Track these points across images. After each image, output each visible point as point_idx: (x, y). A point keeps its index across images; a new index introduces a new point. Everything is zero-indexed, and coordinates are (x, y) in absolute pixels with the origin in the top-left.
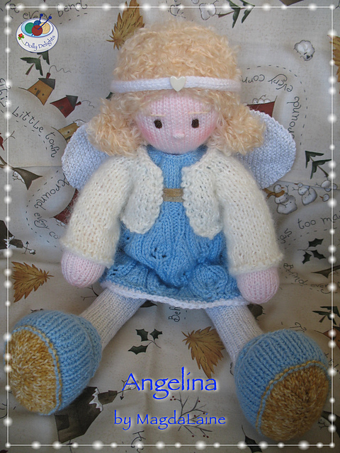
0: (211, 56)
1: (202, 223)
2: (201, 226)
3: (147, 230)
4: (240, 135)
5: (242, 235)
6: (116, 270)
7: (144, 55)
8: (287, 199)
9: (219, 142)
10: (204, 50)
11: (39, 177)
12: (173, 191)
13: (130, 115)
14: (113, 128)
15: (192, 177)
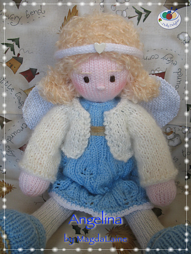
0: (123, 32)
1: (119, 151)
2: (118, 153)
3: (79, 156)
4: (143, 88)
5: (148, 158)
6: (59, 184)
7: (76, 32)
8: (175, 137)
9: (129, 94)
10: (117, 28)
11: (9, 121)
12: (98, 128)
13: (67, 75)
14: (56, 85)
15: (111, 118)
